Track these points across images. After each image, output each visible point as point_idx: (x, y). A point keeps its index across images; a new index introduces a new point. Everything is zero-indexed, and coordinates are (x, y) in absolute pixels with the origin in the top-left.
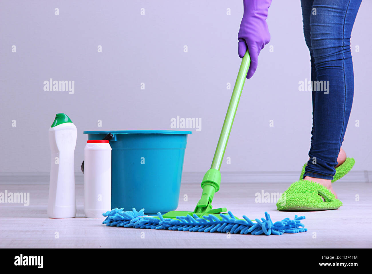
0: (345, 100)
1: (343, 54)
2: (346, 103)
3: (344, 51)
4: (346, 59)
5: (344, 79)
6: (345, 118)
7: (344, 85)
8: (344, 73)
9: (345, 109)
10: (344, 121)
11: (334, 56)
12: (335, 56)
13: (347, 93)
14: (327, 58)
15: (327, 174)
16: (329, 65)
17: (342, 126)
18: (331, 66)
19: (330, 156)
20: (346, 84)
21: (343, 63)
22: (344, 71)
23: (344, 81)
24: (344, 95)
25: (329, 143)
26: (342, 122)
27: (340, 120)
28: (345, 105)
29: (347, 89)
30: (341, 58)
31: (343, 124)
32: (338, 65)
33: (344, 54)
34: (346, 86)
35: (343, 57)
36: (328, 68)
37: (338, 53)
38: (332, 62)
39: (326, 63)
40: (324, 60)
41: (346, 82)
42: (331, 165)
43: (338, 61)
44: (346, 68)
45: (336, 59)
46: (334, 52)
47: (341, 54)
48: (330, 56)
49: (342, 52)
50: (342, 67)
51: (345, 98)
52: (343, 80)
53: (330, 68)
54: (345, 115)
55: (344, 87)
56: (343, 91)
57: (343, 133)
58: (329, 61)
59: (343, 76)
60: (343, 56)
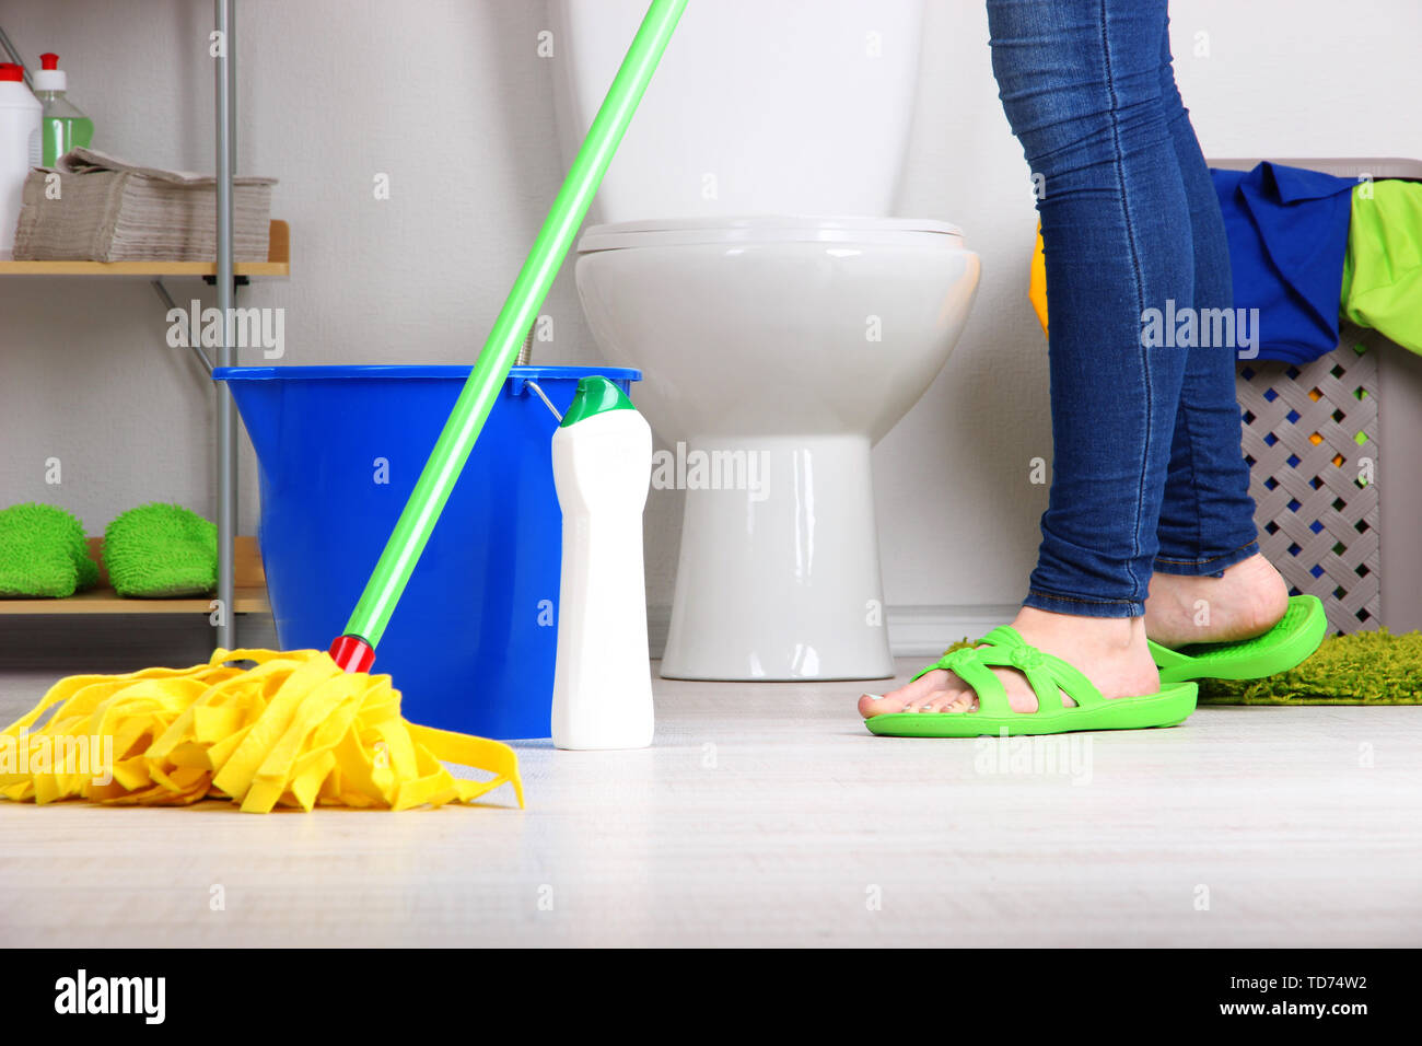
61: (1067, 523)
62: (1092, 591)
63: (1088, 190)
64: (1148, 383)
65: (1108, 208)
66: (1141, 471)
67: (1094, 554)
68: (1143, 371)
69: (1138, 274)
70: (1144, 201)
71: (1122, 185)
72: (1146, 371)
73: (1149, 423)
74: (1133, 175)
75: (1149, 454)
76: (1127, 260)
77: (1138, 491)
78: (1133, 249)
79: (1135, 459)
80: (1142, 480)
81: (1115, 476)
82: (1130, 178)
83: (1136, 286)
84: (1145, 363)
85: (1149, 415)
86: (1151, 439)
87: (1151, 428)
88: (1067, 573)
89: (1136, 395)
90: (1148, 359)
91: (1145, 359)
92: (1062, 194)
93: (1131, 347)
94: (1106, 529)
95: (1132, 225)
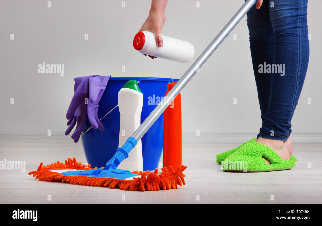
0: (299, 66)
1: (299, 22)
2: (300, 68)
3: (301, 20)
4: (302, 27)
5: (299, 45)
6: (298, 83)
7: (299, 51)
8: (299, 40)
9: (299, 74)
10: (297, 85)
11: (290, 25)
12: (292, 24)
13: (302, 59)
14: (284, 27)
15: (279, 135)
16: (285, 33)
17: (295, 90)
18: (287, 34)
19: (283, 118)
20: (301, 51)
21: (299, 31)
22: (299, 38)
23: (299, 48)
24: (299, 60)
25: (282, 105)
26: (295, 86)
27: (293, 84)
28: (298, 70)
29: (302, 56)
30: (297, 26)
31: (296, 88)
32: (294, 33)
33: (301, 23)
34: (301, 53)
35: (300, 26)
36: (284, 35)
37: (294, 22)
38: (288, 30)
39: (283, 30)
40: (281, 29)
41: (300, 48)
42: (283, 127)
43: (294, 29)
44: (301, 36)
45: (292, 27)
46: (291, 21)
47: (298, 22)
48: (287, 24)
49: (299, 20)
50: (297, 34)
51: (299, 64)
52: (297, 46)
53: (286, 35)
54: (298, 79)
55: (299, 54)
56: (297, 57)
57: (296, 96)
58: (286, 29)
59: (298, 43)
60: (299, 24)
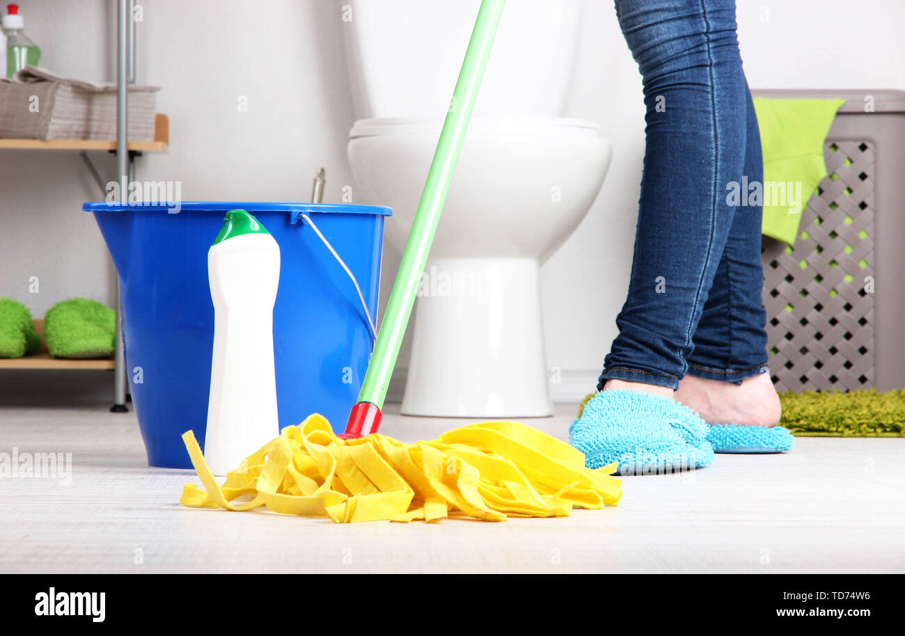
61: (644, 315)
62: (658, 366)
63: (687, 84)
64: (713, 223)
65: (701, 97)
66: (698, 286)
67: (662, 339)
68: (711, 214)
69: (717, 145)
70: (725, 97)
71: (712, 83)
72: (714, 215)
73: (709, 252)
74: (719, 78)
75: (705, 274)
76: (710, 134)
77: (695, 300)
78: (715, 128)
79: (697, 276)
80: (698, 292)
81: (682, 285)
82: (717, 80)
83: (714, 153)
84: (714, 209)
85: (710, 246)
86: (708, 264)
87: (710, 257)
88: (642, 351)
89: (705, 230)
90: (716, 206)
91: (714, 206)
92: (670, 85)
93: (707, 195)
94: (672, 323)
95: (716, 111)
